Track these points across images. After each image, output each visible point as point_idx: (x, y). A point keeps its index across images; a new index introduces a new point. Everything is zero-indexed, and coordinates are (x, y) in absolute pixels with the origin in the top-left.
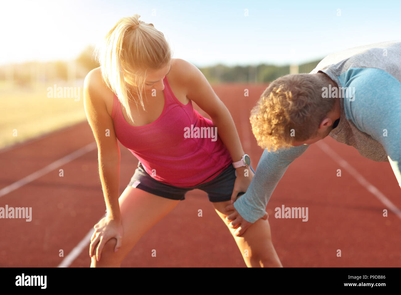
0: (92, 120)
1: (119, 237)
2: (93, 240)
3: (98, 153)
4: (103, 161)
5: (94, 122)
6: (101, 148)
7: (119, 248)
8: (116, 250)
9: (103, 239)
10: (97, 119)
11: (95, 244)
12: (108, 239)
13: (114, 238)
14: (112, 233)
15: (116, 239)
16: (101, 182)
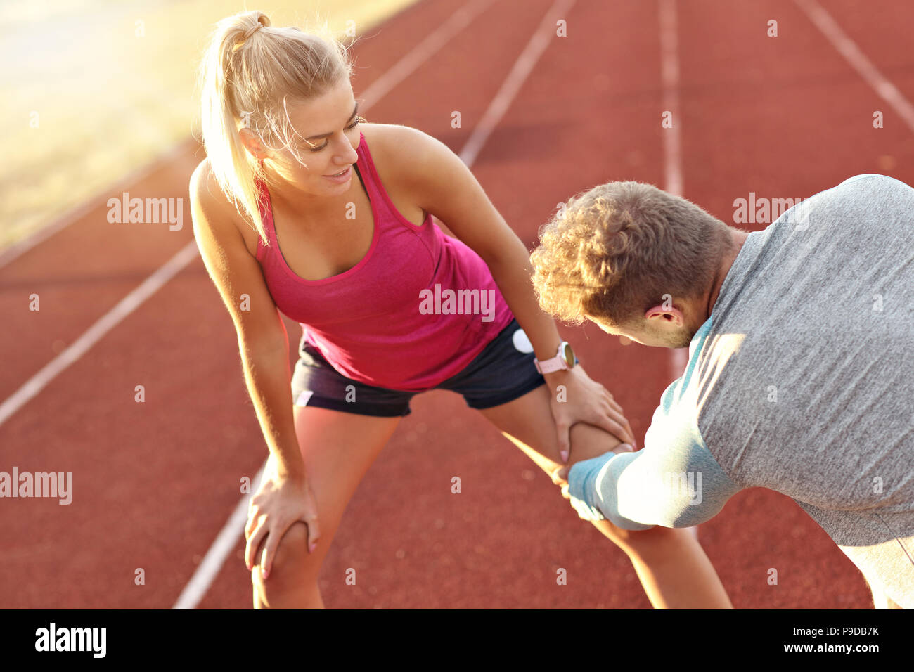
0: (218, 269)
1: (311, 517)
2: (251, 532)
3: (237, 340)
4: (249, 355)
5: (222, 274)
6: (243, 329)
7: (316, 541)
8: (312, 546)
9: (278, 527)
10: (227, 267)
11: (258, 541)
12: (288, 525)
13: (302, 522)
14: (294, 510)
15: (306, 524)
16: (251, 402)
